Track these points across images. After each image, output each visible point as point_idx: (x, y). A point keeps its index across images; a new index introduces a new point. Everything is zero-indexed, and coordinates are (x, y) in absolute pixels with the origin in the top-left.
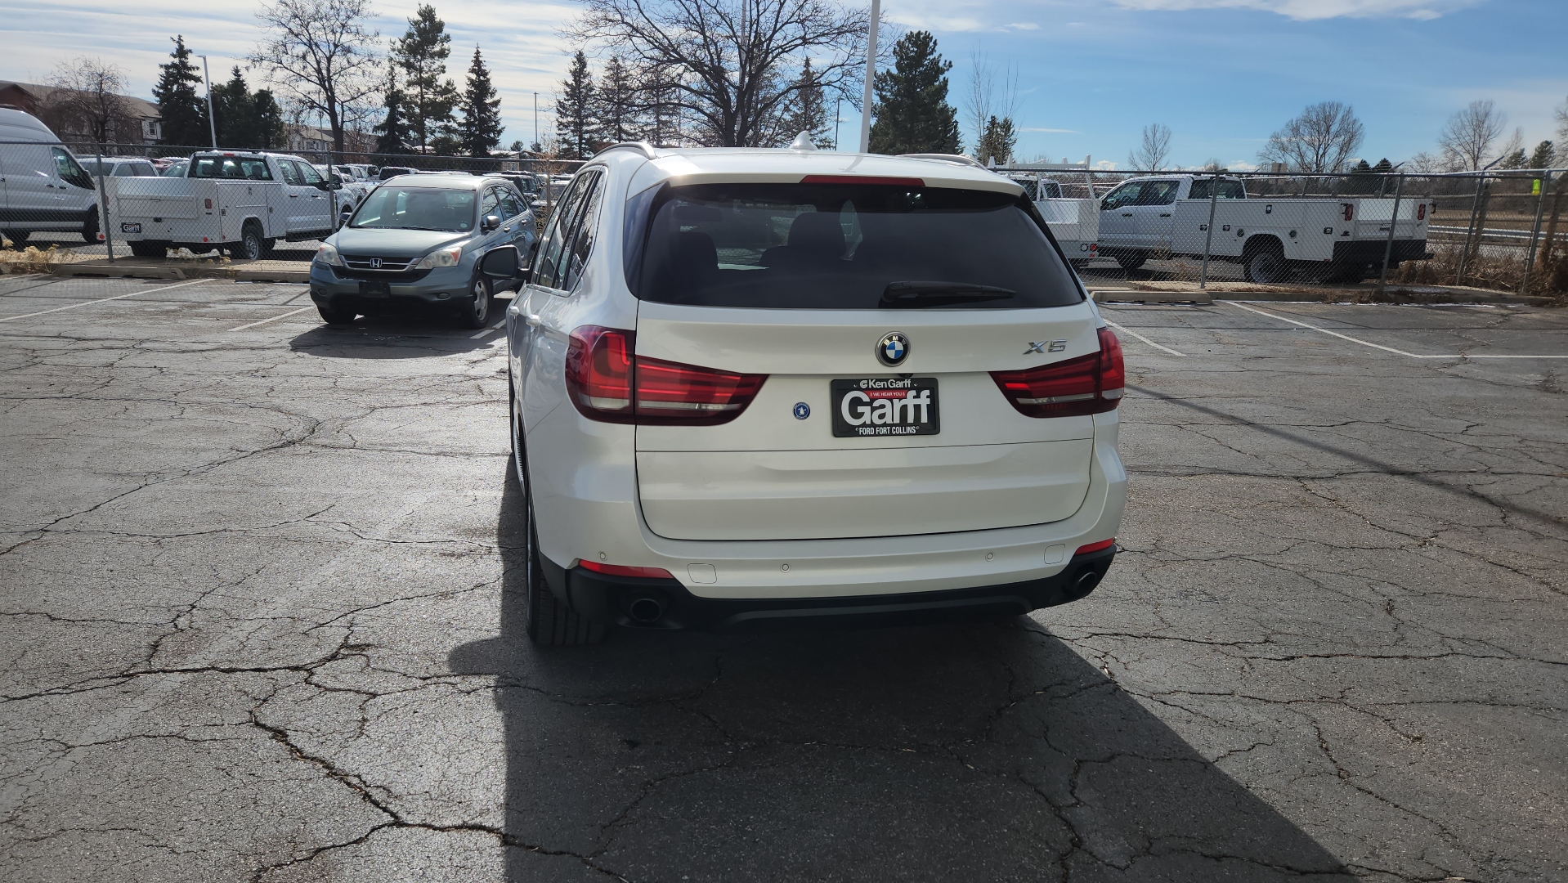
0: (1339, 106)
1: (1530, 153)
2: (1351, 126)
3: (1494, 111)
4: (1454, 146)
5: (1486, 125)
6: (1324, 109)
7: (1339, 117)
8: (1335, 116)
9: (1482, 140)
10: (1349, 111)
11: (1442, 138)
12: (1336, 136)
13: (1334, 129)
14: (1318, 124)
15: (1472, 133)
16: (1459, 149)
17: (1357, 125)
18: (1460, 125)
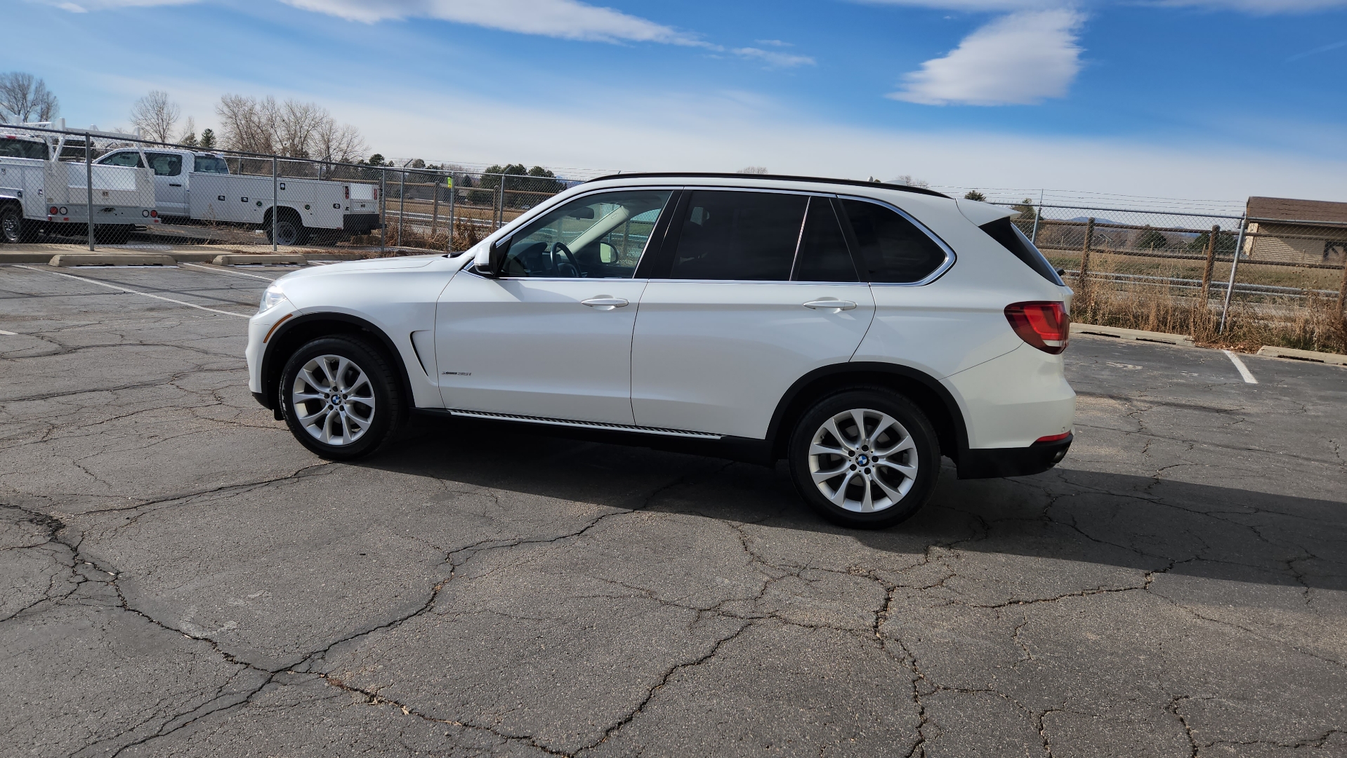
0: (30, 78)
1: (199, 138)
2: (45, 97)
3: (170, 100)
4: (144, 126)
5: (165, 111)
6: (17, 79)
7: (33, 87)
8: (29, 85)
9: (165, 123)
10: (41, 84)
11: (133, 118)
12: (34, 104)
13: (30, 97)
14: (14, 91)
15: (156, 117)
16: (148, 128)
17: (51, 98)
18: (144, 108)
